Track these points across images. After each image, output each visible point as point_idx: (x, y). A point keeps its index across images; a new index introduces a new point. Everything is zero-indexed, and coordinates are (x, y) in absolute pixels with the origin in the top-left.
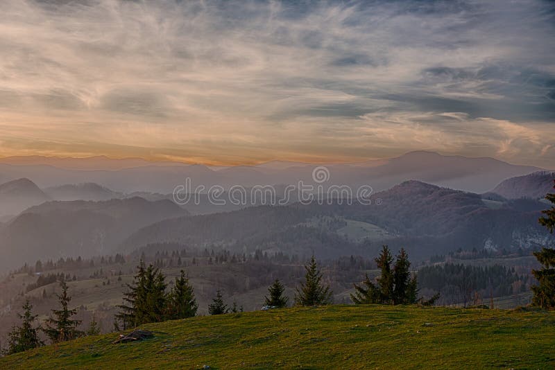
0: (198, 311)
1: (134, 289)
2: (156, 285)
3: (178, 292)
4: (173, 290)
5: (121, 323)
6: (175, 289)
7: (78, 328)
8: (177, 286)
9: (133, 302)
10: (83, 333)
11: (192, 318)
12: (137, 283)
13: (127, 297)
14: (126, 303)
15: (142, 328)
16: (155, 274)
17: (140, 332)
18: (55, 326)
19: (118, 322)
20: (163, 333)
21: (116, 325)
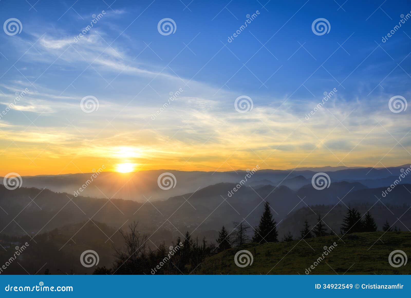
0: (377, 229)
1: (347, 218)
2: (357, 217)
3: (367, 220)
4: (365, 219)
5: (343, 231)
6: (366, 219)
7: (326, 232)
8: (366, 218)
9: (347, 223)
10: (328, 234)
11: (375, 232)
12: (348, 216)
13: (345, 221)
14: (344, 223)
15: (353, 234)
16: (356, 212)
17: (352, 236)
18: (317, 230)
19: (342, 231)
20: (363, 237)
21: (341, 232)
